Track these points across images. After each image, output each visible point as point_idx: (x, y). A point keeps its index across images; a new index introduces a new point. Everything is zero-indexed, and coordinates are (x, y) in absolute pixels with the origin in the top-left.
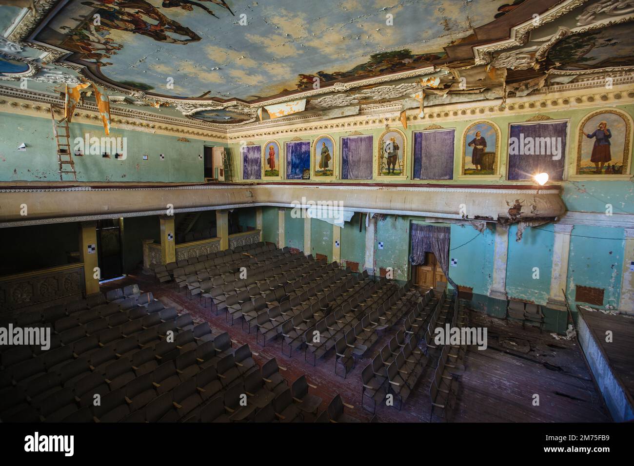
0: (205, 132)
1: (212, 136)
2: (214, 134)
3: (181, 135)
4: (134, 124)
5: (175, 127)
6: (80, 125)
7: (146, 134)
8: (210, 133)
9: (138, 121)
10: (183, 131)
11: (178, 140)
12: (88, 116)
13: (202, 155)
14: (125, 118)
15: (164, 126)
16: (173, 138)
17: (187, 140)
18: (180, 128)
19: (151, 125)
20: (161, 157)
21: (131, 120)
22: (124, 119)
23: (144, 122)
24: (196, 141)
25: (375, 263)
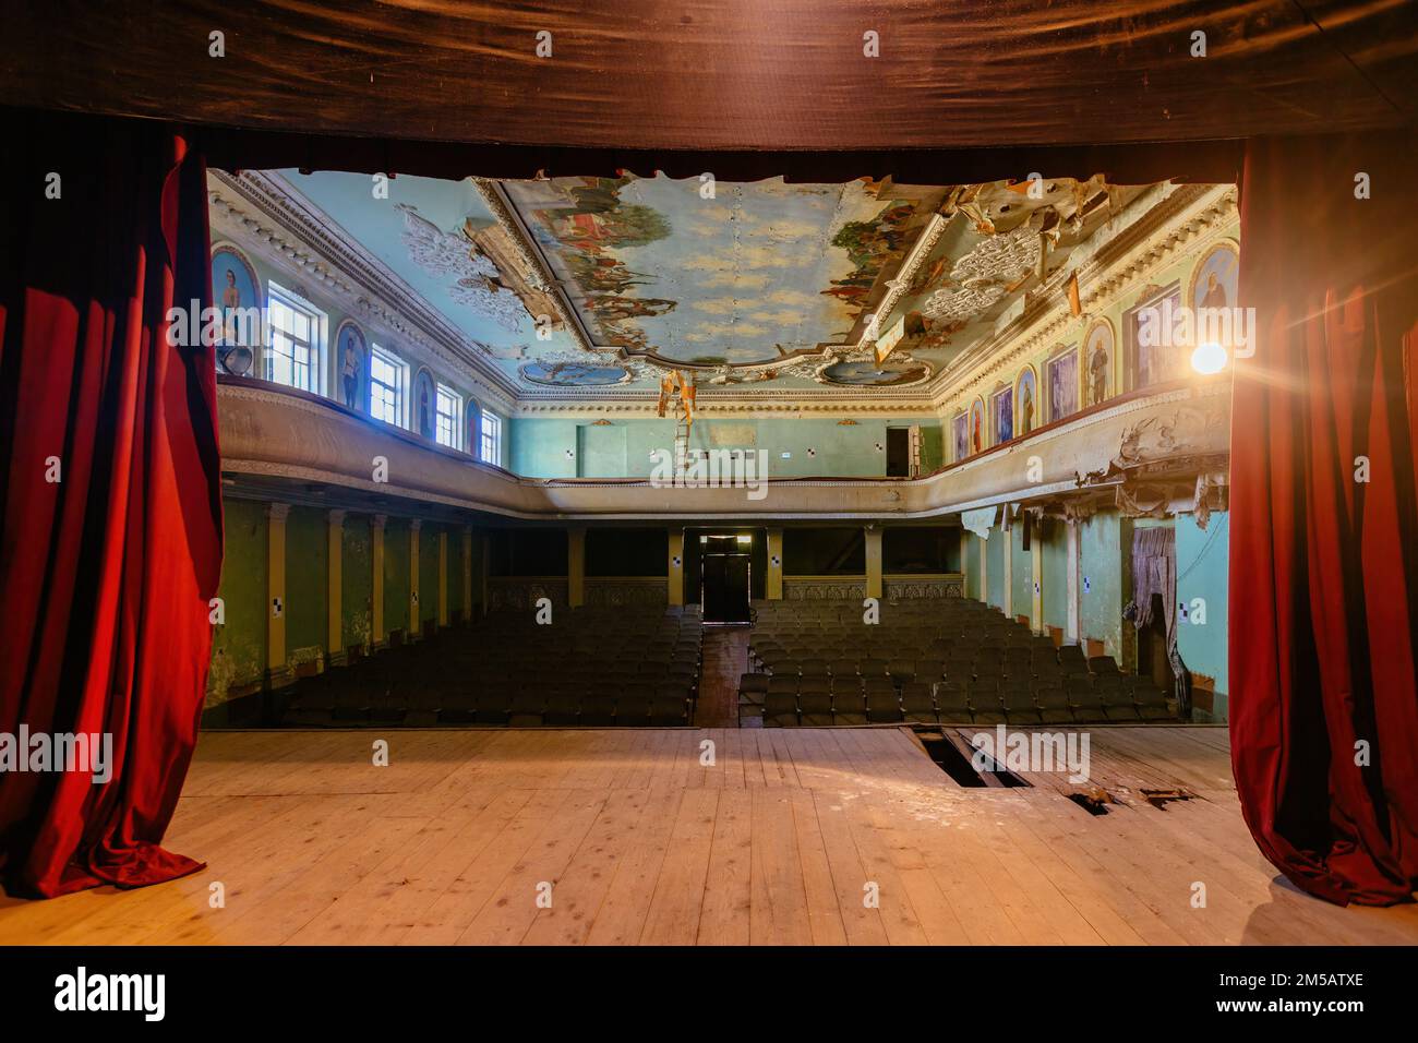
0: (886, 404)
1: (901, 408)
2: (906, 404)
3: (843, 415)
4: (769, 409)
5: (830, 404)
6: (707, 421)
7: (788, 420)
8: (896, 404)
9: (774, 404)
10: (844, 408)
11: (840, 423)
12: (713, 409)
13: (883, 444)
14: (757, 403)
15: (812, 404)
16: (828, 422)
17: (853, 422)
18: (840, 404)
19: (793, 407)
20: (810, 453)
21: (764, 404)
22: (755, 405)
23: (783, 404)
24: (868, 421)
25: (1079, 629)
